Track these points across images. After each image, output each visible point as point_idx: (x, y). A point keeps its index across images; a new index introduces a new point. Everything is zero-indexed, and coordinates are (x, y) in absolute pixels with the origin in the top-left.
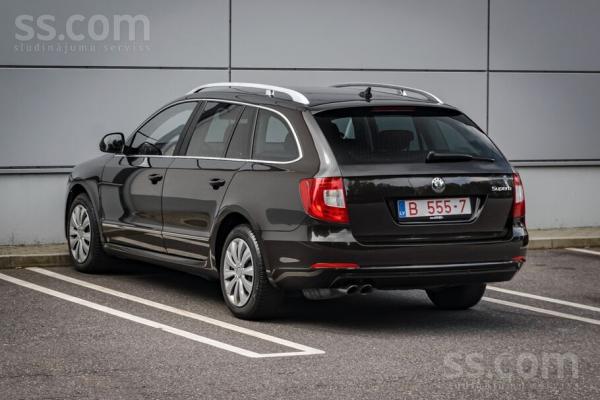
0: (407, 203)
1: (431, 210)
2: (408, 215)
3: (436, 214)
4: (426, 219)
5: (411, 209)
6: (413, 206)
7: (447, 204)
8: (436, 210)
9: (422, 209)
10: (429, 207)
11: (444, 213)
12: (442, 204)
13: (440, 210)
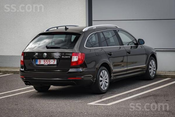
0: (38, 60)
1: (45, 62)
2: (38, 64)
3: (46, 63)
4: (43, 65)
5: (39, 62)
6: (40, 61)
7: (50, 61)
8: (46, 62)
9: (42, 62)
10: (44, 62)
11: (48, 64)
12: (48, 61)
13: (47, 62)
